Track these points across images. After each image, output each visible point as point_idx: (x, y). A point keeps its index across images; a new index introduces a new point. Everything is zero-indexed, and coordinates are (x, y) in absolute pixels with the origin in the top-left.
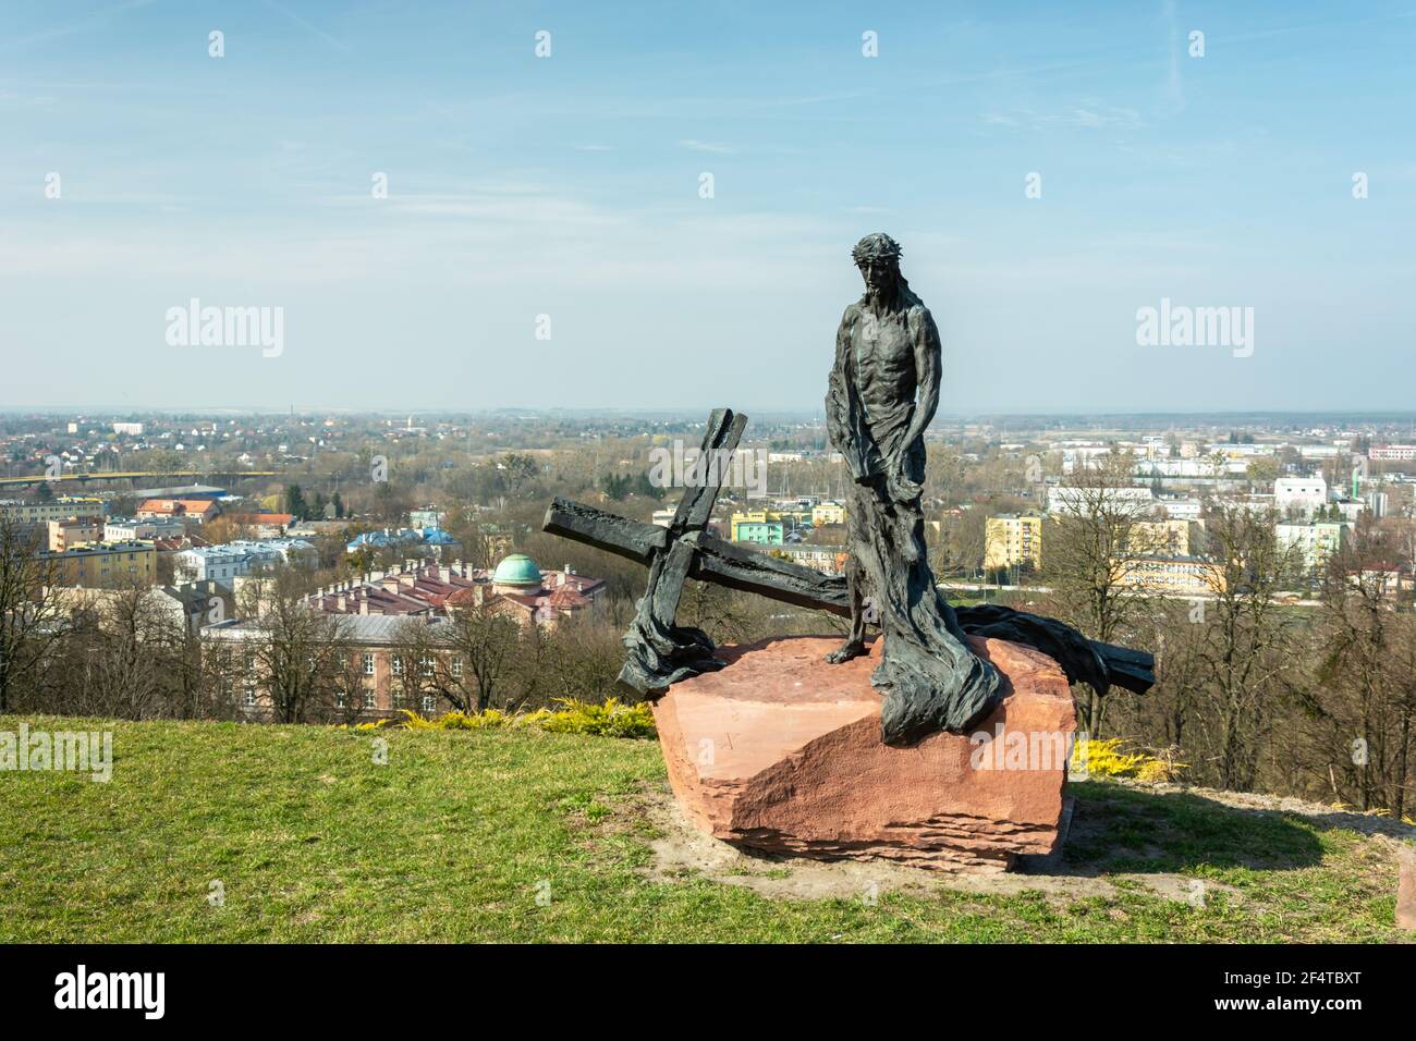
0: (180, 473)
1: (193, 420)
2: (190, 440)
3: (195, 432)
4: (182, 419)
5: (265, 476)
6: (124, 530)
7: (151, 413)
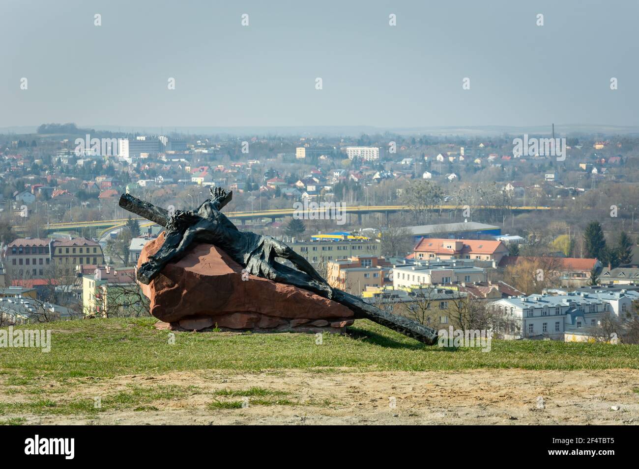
0: (441, 207)
1: (435, 143)
2: (438, 168)
3: (440, 157)
4: (421, 141)
5: (540, 211)
6: (417, 274)
7: (382, 134)
